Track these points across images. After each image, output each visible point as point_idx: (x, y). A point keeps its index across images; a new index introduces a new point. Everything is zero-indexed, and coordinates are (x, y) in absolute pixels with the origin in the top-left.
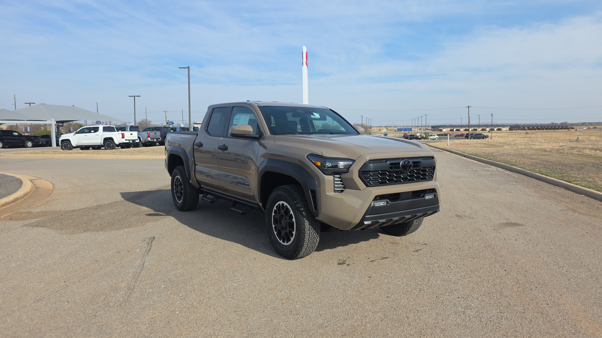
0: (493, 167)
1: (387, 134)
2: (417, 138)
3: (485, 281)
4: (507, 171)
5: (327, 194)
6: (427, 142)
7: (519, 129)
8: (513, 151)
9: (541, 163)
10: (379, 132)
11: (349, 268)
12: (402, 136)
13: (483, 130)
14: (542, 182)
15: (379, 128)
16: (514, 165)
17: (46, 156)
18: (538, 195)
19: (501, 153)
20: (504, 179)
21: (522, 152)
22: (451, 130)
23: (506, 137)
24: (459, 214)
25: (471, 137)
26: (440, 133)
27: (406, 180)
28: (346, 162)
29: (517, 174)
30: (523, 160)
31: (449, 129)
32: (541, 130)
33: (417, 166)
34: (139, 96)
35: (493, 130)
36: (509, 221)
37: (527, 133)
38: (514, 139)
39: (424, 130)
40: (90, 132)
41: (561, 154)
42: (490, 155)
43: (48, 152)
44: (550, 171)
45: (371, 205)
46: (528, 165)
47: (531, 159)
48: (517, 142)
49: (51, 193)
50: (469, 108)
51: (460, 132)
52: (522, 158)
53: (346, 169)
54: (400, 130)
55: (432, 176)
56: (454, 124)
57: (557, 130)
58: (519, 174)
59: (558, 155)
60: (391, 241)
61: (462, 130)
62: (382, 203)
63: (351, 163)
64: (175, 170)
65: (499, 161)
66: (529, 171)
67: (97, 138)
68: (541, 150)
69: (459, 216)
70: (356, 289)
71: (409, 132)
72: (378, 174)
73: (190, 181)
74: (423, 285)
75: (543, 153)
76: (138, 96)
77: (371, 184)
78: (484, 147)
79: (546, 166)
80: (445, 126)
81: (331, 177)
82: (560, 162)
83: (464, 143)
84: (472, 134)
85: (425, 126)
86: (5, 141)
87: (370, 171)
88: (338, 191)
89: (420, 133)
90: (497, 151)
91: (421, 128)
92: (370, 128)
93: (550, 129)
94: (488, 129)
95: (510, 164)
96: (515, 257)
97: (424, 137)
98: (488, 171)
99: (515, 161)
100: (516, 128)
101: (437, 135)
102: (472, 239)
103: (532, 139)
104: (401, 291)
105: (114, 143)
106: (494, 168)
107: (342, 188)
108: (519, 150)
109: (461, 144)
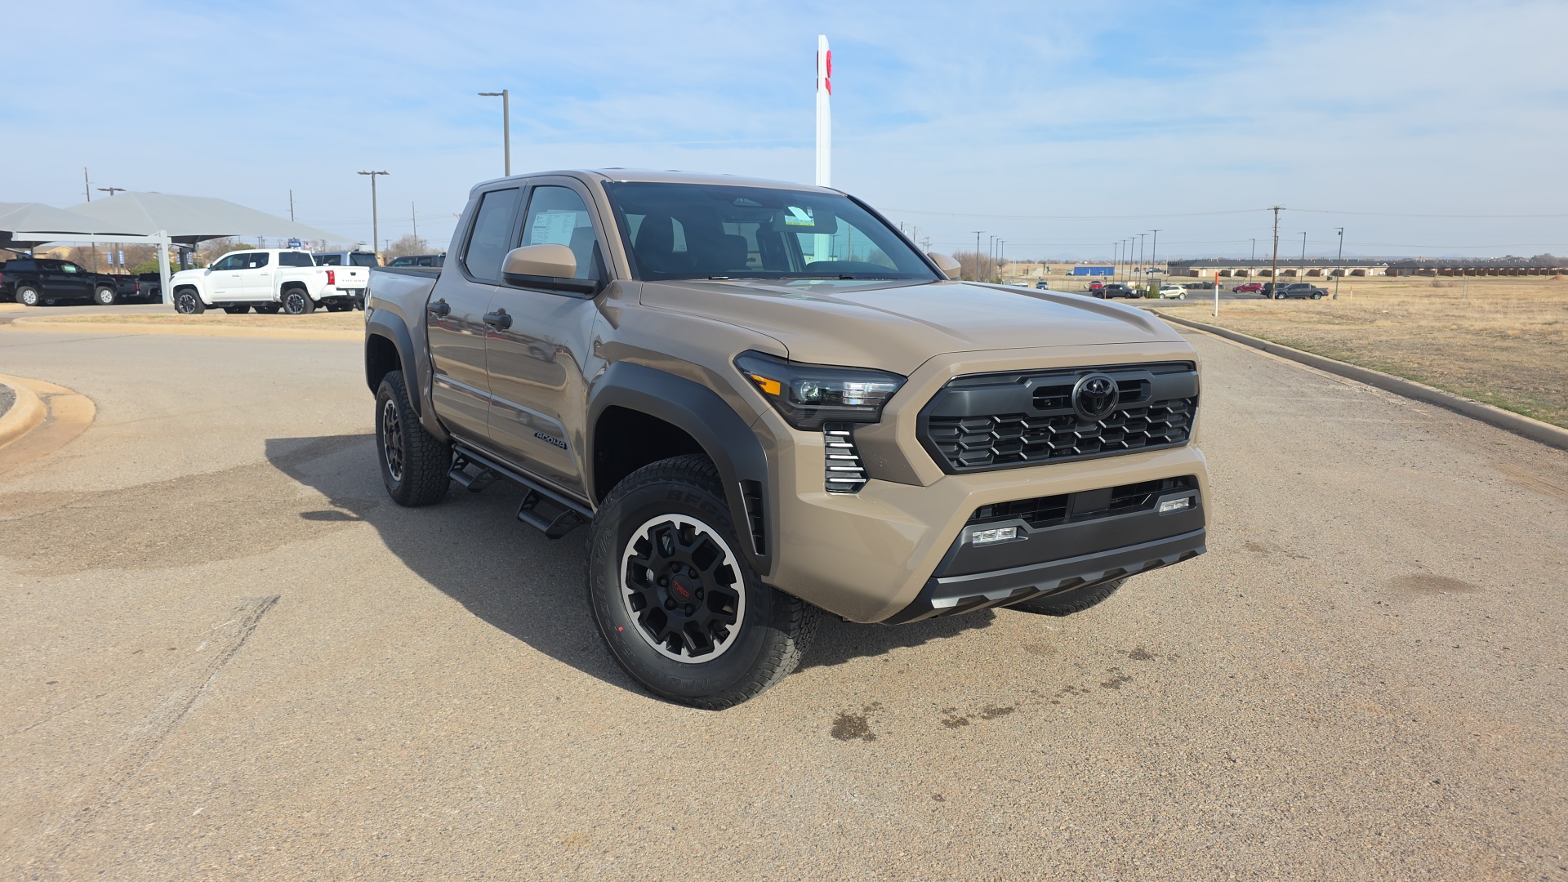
0: (1350, 381)
1: (1046, 283)
2: (1127, 294)
3: (1367, 832)
4: (1395, 396)
5: (804, 497)
6: (1156, 305)
7: (1413, 274)
8: (1408, 337)
9: (1499, 374)
10: (1025, 277)
11: (869, 753)
12: (1088, 287)
13: (1312, 274)
14: (1507, 434)
15: (1025, 266)
16: (1413, 378)
17: (130, 327)
18: (1503, 476)
19: (1371, 340)
20: (1388, 421)
21: (1434, 339)
22: (1223, 274)
23: (1377, 294)
24: (1257, 540)
25: (1279, 294)
26: (1191, 280)
27: (1092, 448)
28: (873, 384)
29: (1425, 405)
30: (1442, 362)
31: (1218, 270)
32: (1477, 277)
33: (1135, 397)
34: (385, 173)
35: (1341, 274)
36: (1422, 571)
37: (1436, 285)
38: (1402, 299)
39: (1147, 273)
40: (246, 266)
41: (1554, 348)
42: (1340, 346)
43: (136, 319)
44: (1530, 401)
45: (960, 541)
46: (1459, 378)
47: (1466, 360)
48: (1412, 310)
49: (76, 437)
50: (1276, 213)
51: (1248, 279)
52: (1436, 357)
53: (871, 409)
54: (1080, 271)
55: (1183, 429)
56: (1232, 258)
57: (1522, 278)
58: (1432, 407)
59: (1545, 349)
60: (1030, 642)
61: (1254, 272)
62: (1000, 533)
63: (889, 386)
64: (383, 384)
65: (1366, 364)
66: (1464, 399)
67: (264, 283)
68: (1491, 333)
69: (1254, 548)
70: (881, 856)
71: (1105, 278)
72: (990, 426)
73: (421, 419)
74: (1133, 845)
75: (1498, 343)
76: (381, 173)
77: (963, 465)
78: (1319, 322)
79: (1513, 382)
80: (1206, 263)
81: (817, 438)
82: (1556, 370)
83: (1259, 309)
84: (1281, 285)
85: (1152, 262)
86: (44, 286)
87: (959, 419)
88: (840, 488)
89: (1136, 281)
90: (1360, 335)
91: (1139, 266)
92: (1000, 266)
93: (1503, 273)
94: (1326, 272)
95: (1402, 375)
96: (1465, 719)
97: (1146, 291)
98: (1337, 393)
99: (1416, 365)
100: (1406, 271)
101: (1183, 288)
102: (1303, 639)
103: (1453, 301)
104: (1049, 870)
105: (309, 296)
106: (1354, 386)
107: (858, 475)
108: (1425, 332)
109: (1252, 312)
